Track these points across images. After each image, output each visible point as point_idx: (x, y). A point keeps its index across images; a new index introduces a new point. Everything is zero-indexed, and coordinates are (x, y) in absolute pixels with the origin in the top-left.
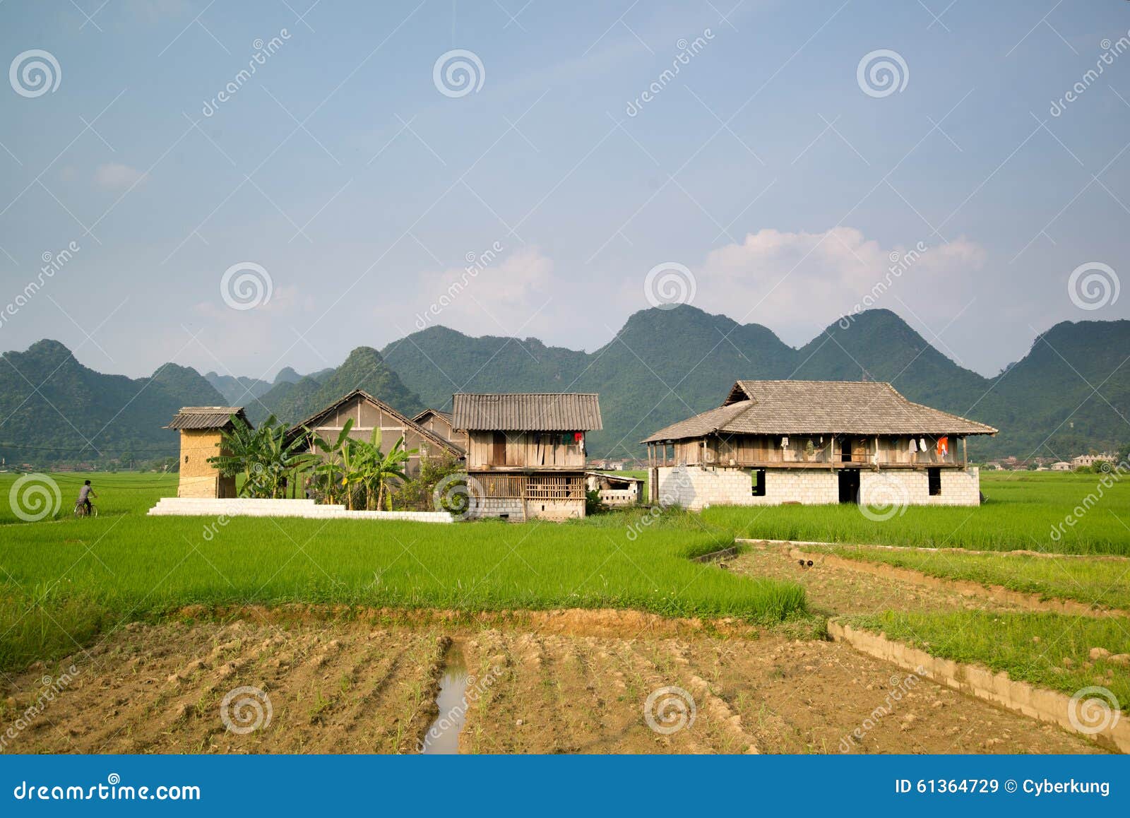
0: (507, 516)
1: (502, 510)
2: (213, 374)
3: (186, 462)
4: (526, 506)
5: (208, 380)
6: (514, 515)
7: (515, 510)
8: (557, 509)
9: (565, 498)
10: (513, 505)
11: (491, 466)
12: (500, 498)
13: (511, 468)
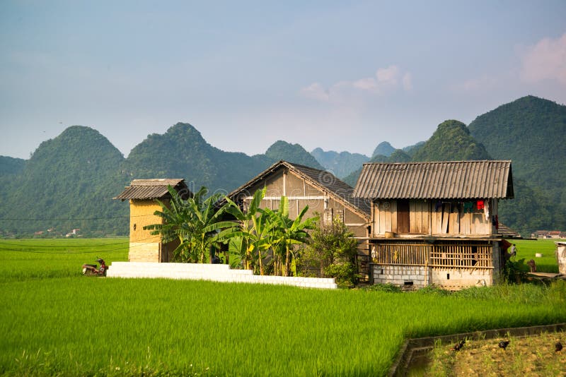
0: (411, 283)
1: (407, 277)
2: (319, 150)
3: (135, 229)
4: (430, 274)
5: (313, 155)
6: (419, 283)
7: (420, 277)
8: (463, 278)
9: (471, 266)
10: (418, 272)
11: (394, 234)
12: (404, 266)
13: (416, 236)
